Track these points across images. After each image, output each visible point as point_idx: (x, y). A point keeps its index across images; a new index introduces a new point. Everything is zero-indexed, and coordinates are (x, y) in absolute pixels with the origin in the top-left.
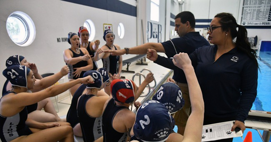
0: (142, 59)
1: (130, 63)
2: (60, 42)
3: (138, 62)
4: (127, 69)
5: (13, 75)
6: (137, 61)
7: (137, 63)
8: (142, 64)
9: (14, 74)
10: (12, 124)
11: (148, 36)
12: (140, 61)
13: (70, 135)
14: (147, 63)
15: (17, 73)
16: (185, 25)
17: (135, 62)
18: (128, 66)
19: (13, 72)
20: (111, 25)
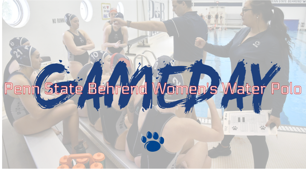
0: (143, 41)
1: (131, 45)
2: (55, 23)
3: (140, 44)
4: (128, 51)
5: (18, 55)
6: (138, 43)
7: (138, 45)
8: (144, 46)
9: (19, 53)
10: (20, 103)
11: (149, 15)
12: (141, 43)
13: (75, 113)
14: (149, 44)
15: (21, 53)
16: (181, 5)
17: (136, 44)
18: (129, 48)
19: (18, 52)
20: (109, 4)
